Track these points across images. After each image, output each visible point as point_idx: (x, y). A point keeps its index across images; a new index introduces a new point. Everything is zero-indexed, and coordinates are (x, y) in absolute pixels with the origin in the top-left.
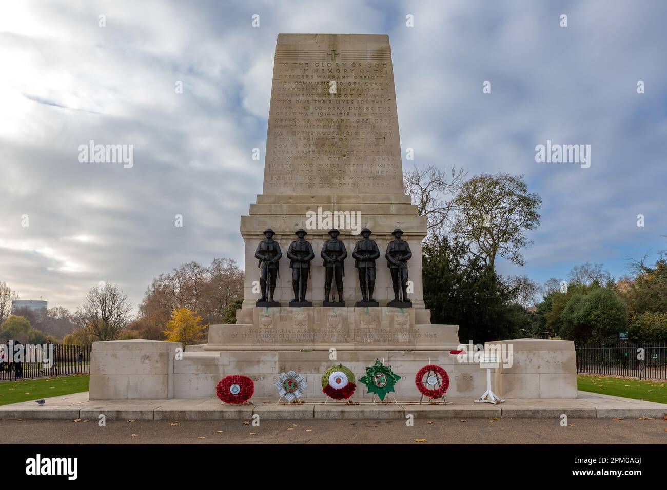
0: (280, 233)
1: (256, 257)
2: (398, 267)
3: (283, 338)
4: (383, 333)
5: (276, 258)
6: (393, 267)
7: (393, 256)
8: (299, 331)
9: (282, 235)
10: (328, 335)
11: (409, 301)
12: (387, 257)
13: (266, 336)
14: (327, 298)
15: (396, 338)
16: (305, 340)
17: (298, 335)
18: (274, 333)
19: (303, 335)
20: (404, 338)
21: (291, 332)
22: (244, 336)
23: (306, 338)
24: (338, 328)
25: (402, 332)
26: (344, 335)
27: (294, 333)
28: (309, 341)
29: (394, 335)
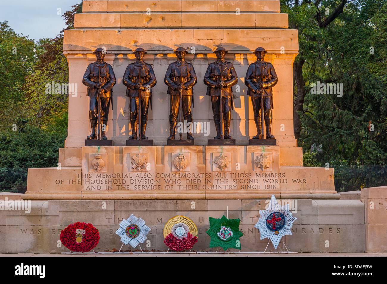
0: (113, 52)
2: (259, 96)
3: (118, 184)
4: (240, 178)
5: (110, 84)
6: (255, 96)
8: (138, 175)
9: (116, 54)
10: (174, 180)
11: (273, 138)
12: (247, 84)
13: (98, 182)
14: (173, 134)
15: (256, 184)
16: (145, 186)
17: (137, 180)
18: (107, 179)
19: (142, 180)
20: (266, 184)
21: (129, 177)
22: (71, 181)
23: (146, 184)
24: (185, 172)
25: (265, 176)
26: (193, 180)
27: (131, 179)
28: (150, 188)
29: (254, 180)
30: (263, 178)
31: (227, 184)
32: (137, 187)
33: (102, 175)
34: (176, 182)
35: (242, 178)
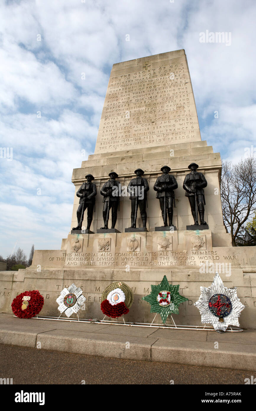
1: (78, 196)
2: (194, 195)
3: (88, 261)
4: (179, 256)
5: (91, 194)
6: (190, 195)
7: (189, 186)
8: (102, 255)
9: (101, 180)
10: (128, 258)
11: (205, 224)
12: (184, 187)
13: (76, 259)
15: (193, 261)
16: (107, 263)
17: (102, 258)
18: (82, 257)
19: (105, 258)
20: (201, 260)
21: (96, 256)
22: (58, 259)
23: (108, 261)
24: (137, 251)
25: (200, 254)
26: (142, 258)
27: (98, 257)
28: (110, 264)
29: (191, 257)
30: (198, 256)
31: (168, 261)
32: (101, 263)
33: (78, 255)
34: (130, 259)
35: (181, 256)
